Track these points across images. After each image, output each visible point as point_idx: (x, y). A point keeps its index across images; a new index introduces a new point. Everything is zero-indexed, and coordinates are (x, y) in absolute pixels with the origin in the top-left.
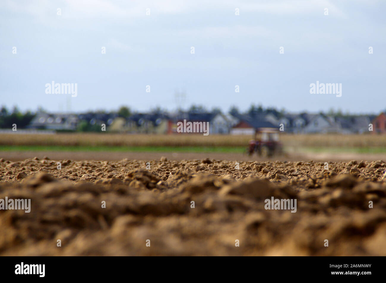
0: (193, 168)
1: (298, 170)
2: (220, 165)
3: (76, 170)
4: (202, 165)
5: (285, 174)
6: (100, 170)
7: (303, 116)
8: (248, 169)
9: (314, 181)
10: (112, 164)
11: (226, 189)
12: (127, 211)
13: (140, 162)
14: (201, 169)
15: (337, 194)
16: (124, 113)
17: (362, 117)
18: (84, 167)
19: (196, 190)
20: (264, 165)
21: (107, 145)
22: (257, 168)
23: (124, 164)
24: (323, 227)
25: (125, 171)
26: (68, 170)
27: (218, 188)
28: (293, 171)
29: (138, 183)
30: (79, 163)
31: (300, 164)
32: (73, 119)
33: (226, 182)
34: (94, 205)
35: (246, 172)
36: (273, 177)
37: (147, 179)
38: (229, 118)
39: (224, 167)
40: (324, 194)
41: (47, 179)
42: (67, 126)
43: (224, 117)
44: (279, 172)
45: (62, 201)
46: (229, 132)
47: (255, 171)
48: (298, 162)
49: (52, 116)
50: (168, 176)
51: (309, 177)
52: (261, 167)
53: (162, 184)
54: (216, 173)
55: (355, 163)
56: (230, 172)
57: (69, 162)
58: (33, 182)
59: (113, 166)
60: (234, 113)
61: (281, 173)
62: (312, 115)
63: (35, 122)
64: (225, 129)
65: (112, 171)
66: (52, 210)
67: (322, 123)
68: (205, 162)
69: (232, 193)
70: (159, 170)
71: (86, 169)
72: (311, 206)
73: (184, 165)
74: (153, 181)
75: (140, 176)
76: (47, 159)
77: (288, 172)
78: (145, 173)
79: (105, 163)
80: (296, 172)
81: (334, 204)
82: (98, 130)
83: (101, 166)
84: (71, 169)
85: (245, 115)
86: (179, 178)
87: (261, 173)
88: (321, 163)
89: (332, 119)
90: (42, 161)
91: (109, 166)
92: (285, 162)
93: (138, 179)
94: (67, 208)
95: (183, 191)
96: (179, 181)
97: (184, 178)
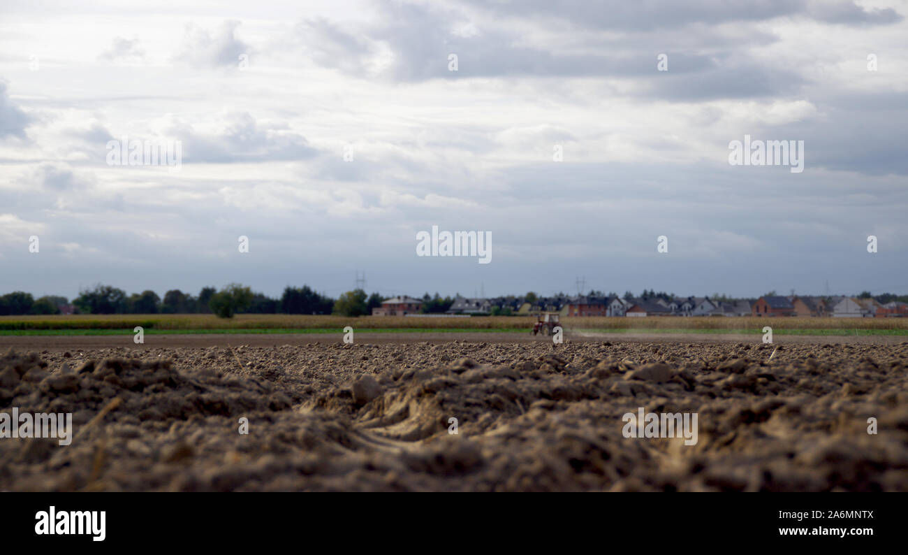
0: (595, 350)
1: (690, 352)
2: (619, 347)
3: (491, 352)
4: (603, 347)
5: (679, 356)
6: (513, 352)
7: (690, 299)
8: (645, 351)
9: (707, 364)
10: (524, 346)
11: (629, 374)
12: (542, 395)
13: (547, 344)
14: (603, 351)
15: (731, 378)
16: (531, 298)
17: (743, 300)
18: (498, 349)
19: (603, 375)
20: (659, 347)
21: (516, 326)
22: (653, 350)
23: (534, 346)
24: (721, 412)
25: (535, 353)
26: (485, 352)
27: (623, 373)
28: (685, 353)
29: (548, 365)
30: (494, 346)
31: (691, 346)
32: (487, 304)
33: (629, 368)
34: (513, 390)
35: (644, 353)
36: (668, 359)
37: (556, 362)
38: (624, 302)
39: (623, 349)
40: (719, 379)
41: (469, 365)
42: (481, 311)
43: (619, 300)
44: (673, 354)
45: (483, 386)
46: (625, 314)
47: (651, 353)
48: (689, 345)
49: (467, 301)
50: (573, 358)
51: (701, 359)
52: (657, 349)
53: (570, 367)
54: (616, 354)
55: (741, 346)
56: (629, 354)
57: (485, 344)
58: (457, 368)
59: (524, 349)
60: (628, 297)
61: (676, 355)
62: (699, 299)
63: (453, 307)
64: (621, 313)
65: (522, 353)
66: (474, 394)
67: (707, 306)
68: (605, 345)
69: (635, 378)
70: (565, 352)
71: (501, 351)
72: (707, 390)
73: (587, 347)
74: (561, 364)
75: (550, 360)
76: (465, 342)
77: (681, 354)
78: (554, 357)
79: (517, 345)
80: (688, 354)
81: (728, 387)
82: (509, 314)
83: (513, 348)
84: (487, 351)
85: (638, 298)
86: (585, 361)
87: (656, 355)
88: (710, 345)
89: (716, 303)
90: (462, 344)
91: (520, 349)
92: (678, 344)
93: (548, 362)
94: (488, 392)
95: (590, 376)
96: (585, 364)
97: (589, 361)
